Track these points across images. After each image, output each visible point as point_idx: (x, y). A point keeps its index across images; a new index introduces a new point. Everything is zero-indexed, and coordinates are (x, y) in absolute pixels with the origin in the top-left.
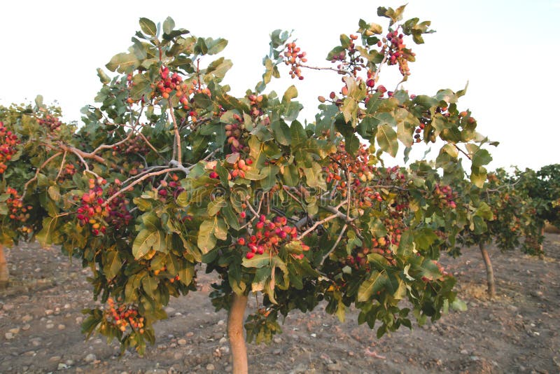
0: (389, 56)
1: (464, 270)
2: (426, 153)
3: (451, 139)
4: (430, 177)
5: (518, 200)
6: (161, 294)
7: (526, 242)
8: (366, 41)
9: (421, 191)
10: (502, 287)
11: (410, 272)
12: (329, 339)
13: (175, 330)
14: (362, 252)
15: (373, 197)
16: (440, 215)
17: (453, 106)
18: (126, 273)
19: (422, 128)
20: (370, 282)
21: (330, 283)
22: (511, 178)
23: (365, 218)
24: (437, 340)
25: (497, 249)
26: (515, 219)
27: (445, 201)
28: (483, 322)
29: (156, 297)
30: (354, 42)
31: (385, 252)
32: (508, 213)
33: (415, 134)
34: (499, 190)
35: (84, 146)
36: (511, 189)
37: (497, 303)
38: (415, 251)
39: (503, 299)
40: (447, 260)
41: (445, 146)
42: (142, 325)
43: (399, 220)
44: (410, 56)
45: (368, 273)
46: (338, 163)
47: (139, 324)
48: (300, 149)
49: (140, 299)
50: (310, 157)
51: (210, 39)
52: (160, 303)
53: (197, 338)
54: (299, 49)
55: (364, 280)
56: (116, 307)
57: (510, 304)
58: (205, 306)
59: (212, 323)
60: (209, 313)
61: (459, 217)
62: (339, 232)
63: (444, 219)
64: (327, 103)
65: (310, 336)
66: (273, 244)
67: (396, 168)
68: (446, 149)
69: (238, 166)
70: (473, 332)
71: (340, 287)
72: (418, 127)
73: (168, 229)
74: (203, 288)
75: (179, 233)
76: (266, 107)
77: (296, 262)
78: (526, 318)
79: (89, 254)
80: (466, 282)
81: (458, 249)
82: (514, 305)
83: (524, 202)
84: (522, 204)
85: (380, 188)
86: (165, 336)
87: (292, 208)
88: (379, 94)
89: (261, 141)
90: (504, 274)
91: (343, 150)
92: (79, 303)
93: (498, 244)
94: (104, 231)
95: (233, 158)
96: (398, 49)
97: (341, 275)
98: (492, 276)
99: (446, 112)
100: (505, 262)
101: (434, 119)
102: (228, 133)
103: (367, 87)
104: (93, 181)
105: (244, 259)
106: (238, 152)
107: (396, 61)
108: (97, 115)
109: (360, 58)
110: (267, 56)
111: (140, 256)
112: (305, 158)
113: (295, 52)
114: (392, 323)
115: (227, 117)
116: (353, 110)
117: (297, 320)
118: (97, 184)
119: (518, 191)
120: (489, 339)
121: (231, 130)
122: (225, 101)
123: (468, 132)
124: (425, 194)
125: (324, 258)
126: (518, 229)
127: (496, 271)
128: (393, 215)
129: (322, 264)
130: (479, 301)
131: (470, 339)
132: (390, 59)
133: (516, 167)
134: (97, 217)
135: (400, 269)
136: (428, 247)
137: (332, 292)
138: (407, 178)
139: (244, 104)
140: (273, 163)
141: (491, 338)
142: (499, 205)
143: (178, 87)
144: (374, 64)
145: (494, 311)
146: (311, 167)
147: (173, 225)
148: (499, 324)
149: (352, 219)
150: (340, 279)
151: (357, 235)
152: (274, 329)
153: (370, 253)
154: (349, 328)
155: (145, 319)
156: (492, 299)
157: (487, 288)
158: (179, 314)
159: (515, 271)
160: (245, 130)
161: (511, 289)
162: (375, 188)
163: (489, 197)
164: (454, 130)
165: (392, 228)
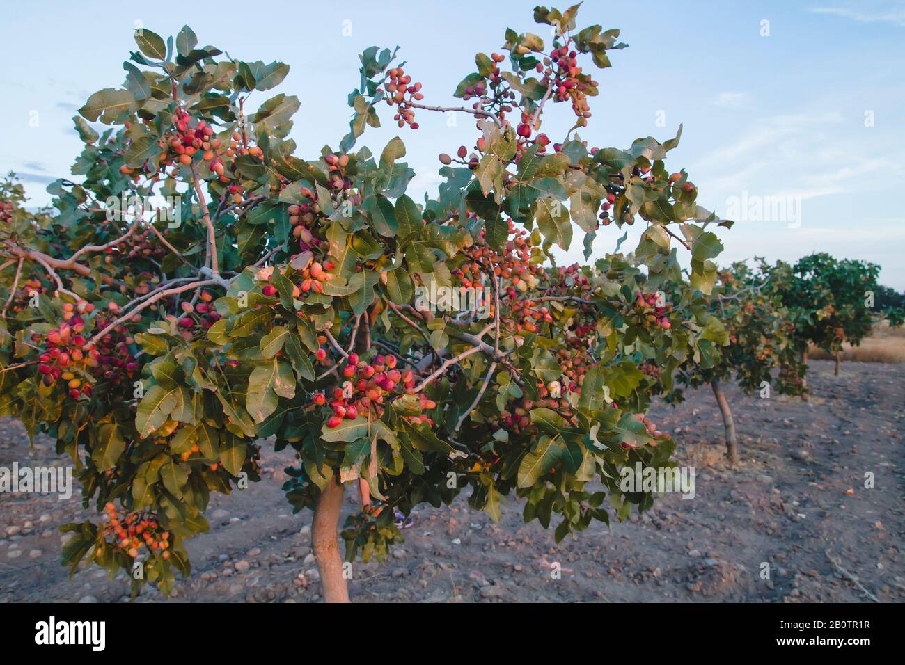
0: (555, 88)
1: (689, 425)
2: (620, 241)
3: (658, 219)
4: (629, 281)
5: (767, 311)
6: (195, 491)
7: (781, 375)
8: (518, 63)
9: (614, 303)
10: (749, 448)
11: (600, 435)
12: (482, 547)
13: (230, 546)
14: (522, 406)
15: (538, 316)
16: (647, 340)
17: (659, 165)
18: (134, 460)
19: (611, 202)
20: (536, 455)
21: (474, 460)
22: (756, 277)
23: (525, 350)
24: (652, 537)
25: (739, 389)
26: (763, 340)
27: (654, 318)
28: (722, 504)
29: (188, 497)
30: (499, 65)
31: (560, 405)
32: (754, 332)
33: (600, 211)
34: (738, 296)
35: (57, 249)
36: (756, 294)
37: (741, 472)
38: (609, 400)
39: (750, 466)
40: (664, 410)
41: (649, 229)
42: (167, 544)
43: (582, 352)
44: (588, 87)
45: (534, 439)
46: (478, 262)
47: (161, 544)
48: (413, 242)
49: (158, 502)
50: (429, 254)
51: (260, 63)
52: (194, 506)
53: (266, 558)
54: (408, 78)
55: (528, 451)
56: (122, 518)
57: (763, 473)
58: (279, 504)
59: (289, 532)
60: (285, 515)
61: (675, 343)
62: (484, 374)
63: (653, 346)
64: (453, 165)
65: (452, 544)
66: (373, 402)
67: (574, 268)
68: (649, 235)
69: (310, 273)
70: (707, 521)
71: (490, 465)
72: (604, 201)
73: (194, 385)
74: (275, 475)
75: (213, 389)
76: (355, 174)
77: (412, 429)
78: (786, 493)
79: (67, 431)
80: (694, 442)
81: (679, 391)
82: (768, 473)
83: (775, 314)
84: (773, 317)
85: (549, 301)
86: (214, 558)
87: (409, 339)
88: (538, 147)
89: (348, 231)
90: (751, 427)
91: (483, 241)
92: (66, 512)
93: (740, 381)
94: (89, 392)
95: (302, 261)
96: (569, 75)
97: (491, 444)
98: (733, 430)
99: (649, 175)
100: (751, 408)
101: (630, 186)
102: (294, 219)
103: (518, 137)
104: (69, 307)
105: (324, 429)
106: (311, 250)
107: (568, 95)
108: (78, 195)
109: (509, 91)
110: (356, 91)
111: (149, 432)
112: (420, 257)
113: (402, 83)
114: (577, 517)
115: (291, 193)
116: (496, 176)
117: (428, 519)
118: (77, 313)
119: (766, 297)
120: (731, 530)
121: (298, 215)
122: (287, 167)
123: (684, 206)
124: (621, 307)
125: (461, 418)
126: (768, 356)
127: (739, 423)
128: (572, 344)
129: (457, 429)
130: (715, 472)
131: (703, 531)
132: (557, 92)
133: (762, 260)
134: (75, 369)
135: (584, 431)
136: (629, 392)
137: (478, 473)
138: (592, 283)
139: (318, 170)
140: (370, 267)
141: (734, 529)
142: (739, 319)
143: (206, 145)
144: (531, 101)
145: (737, 486)
146: (433, 271)
147: (204, 375)
148: (746, 506)
149: (504, 354)
150: (490, 452)
151: (514, 379)
152: (390, 537)
153: (534, 407)
154: (513, 526)
155: (171, 535)
156: (734, 467)
157: (726, 450)
158: (236, 519)
159: (767, 421)
160: (321, 214)
161: (762, 450)
162: (541, 301)
163: (723, 309)
164: (662, 203)
165: (570, 365)
